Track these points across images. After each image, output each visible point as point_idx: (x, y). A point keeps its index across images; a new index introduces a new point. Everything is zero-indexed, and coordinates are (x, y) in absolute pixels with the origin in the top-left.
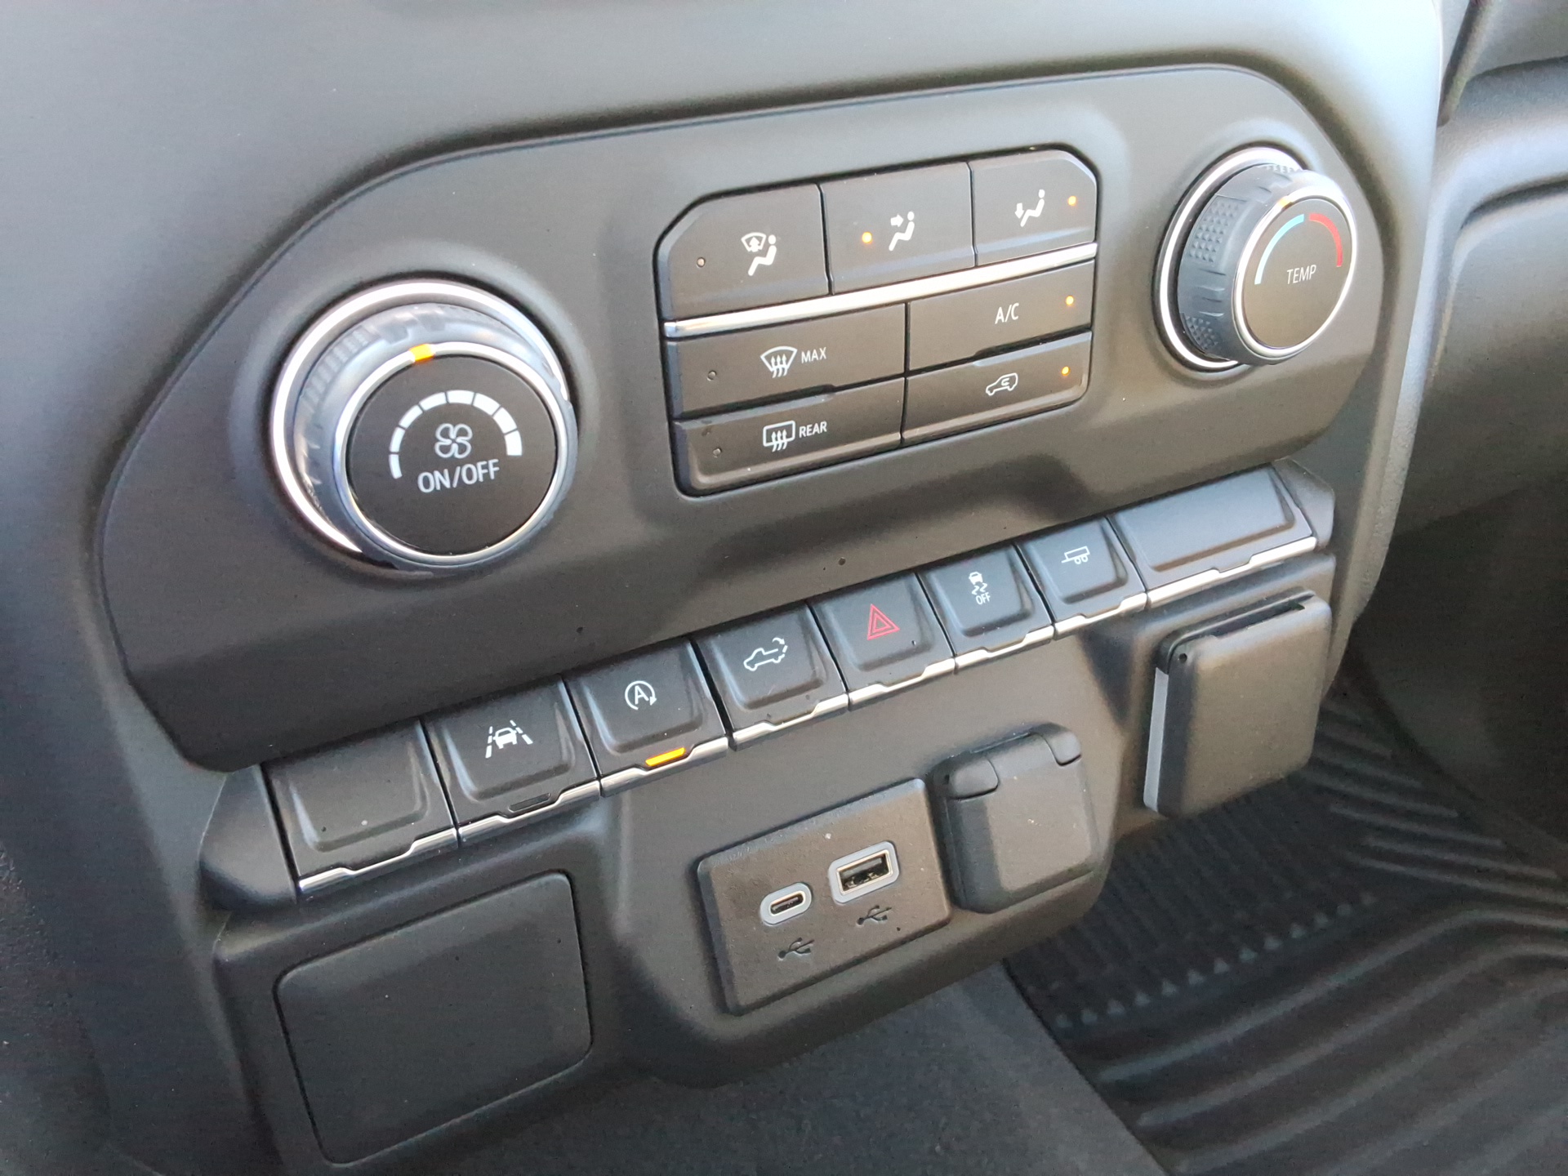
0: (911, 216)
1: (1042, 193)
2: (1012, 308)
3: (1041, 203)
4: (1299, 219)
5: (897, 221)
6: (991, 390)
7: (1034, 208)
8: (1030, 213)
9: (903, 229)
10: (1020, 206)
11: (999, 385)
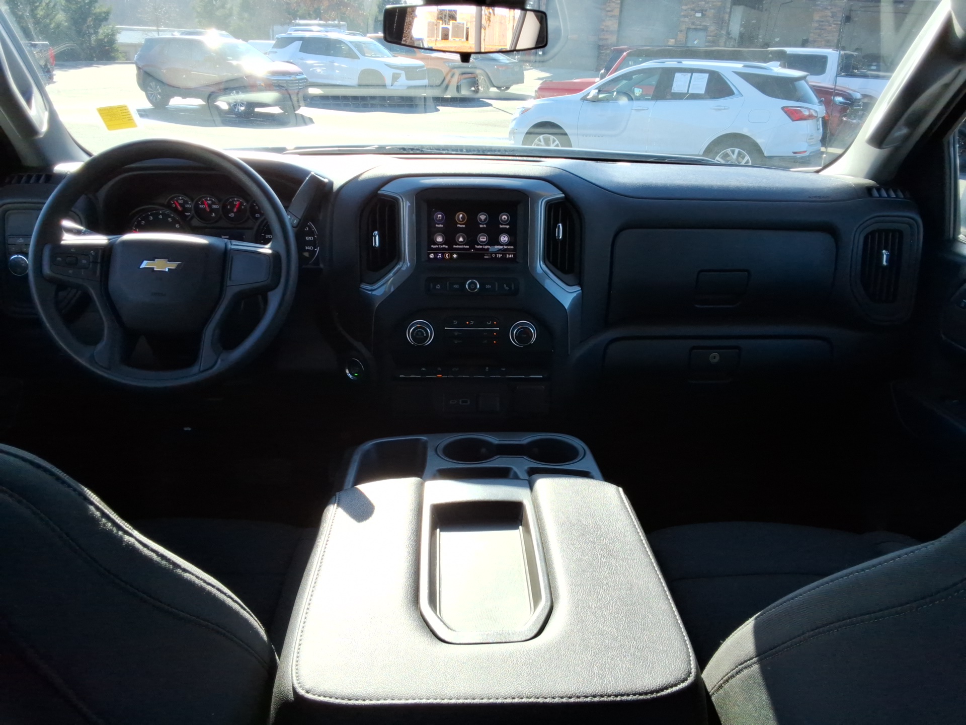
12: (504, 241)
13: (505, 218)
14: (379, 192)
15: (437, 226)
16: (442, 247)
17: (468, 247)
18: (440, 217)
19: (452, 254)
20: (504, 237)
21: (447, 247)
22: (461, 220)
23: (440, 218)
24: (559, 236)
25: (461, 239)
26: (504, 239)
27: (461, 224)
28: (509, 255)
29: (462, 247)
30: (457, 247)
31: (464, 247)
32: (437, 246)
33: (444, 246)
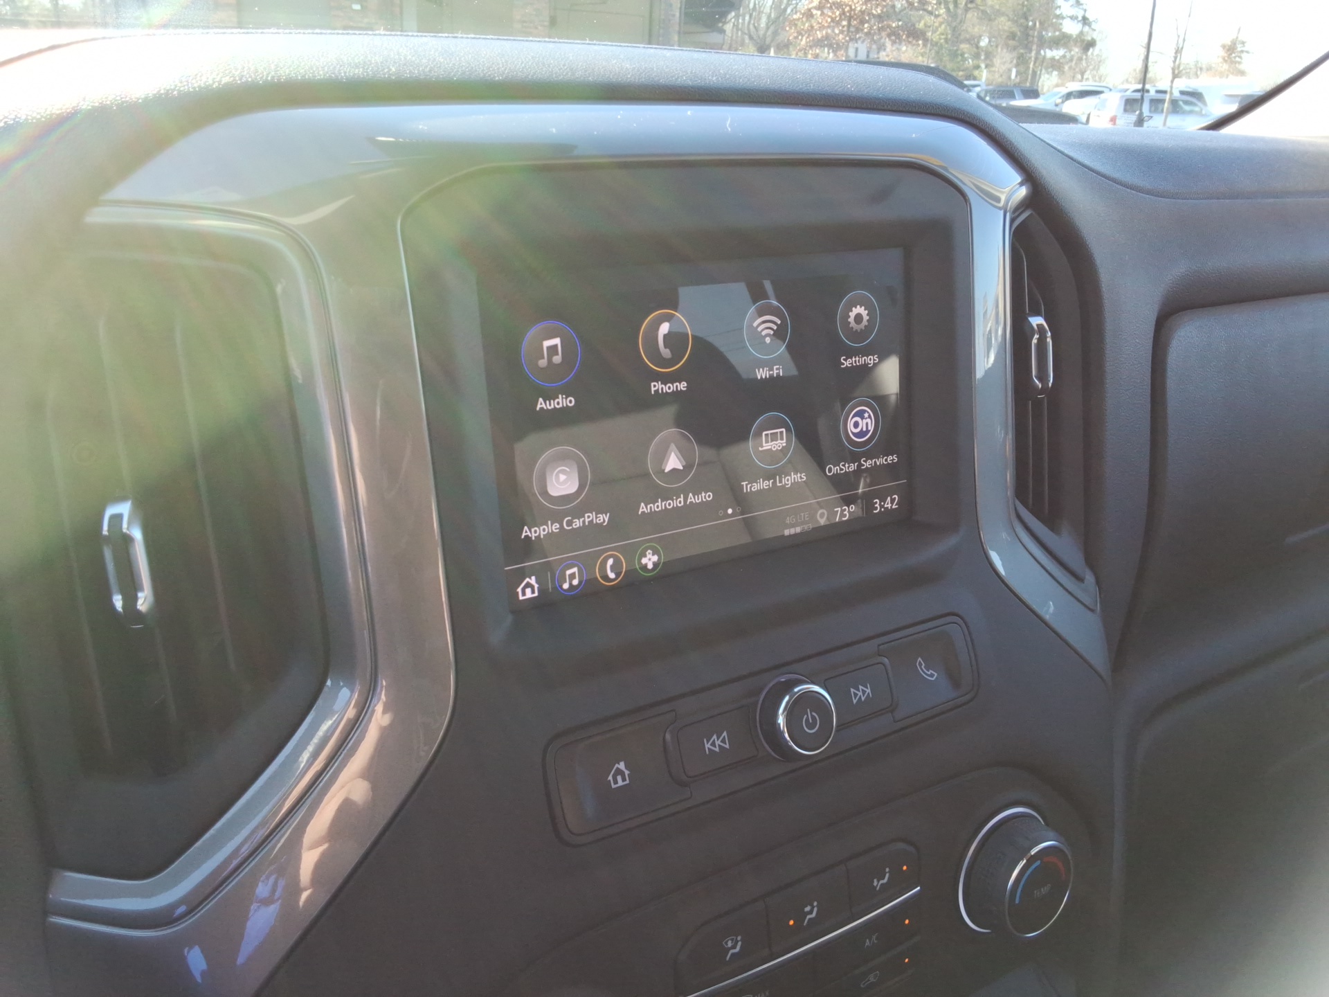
0: (815, 904)
1: (887, 870)
2: (874, 937)
3: (887, 875)
4: (1038, 863)
5: (808, 909)
6: (864, 984)
7: (884, 879)
8: (881, 882)
9: (811, 912)
10: (875, 881)
11: (869, 981)
12: (861, 434)
13: (859, 318)
14: (98, 216)
15: (541, 404)
16: (577, 523)
17: (707, 496)
18: (553, 349)
19: (634, 552)
20: (860, 414)
21: (604, 518)
22: (666, 353)
23: (557, 359)
24: (1042, 376)
25: (673, 462)
26: (862, 424)
27: (666, 379)
28: (883, 500)
29: (679, 502)
30: (659, 506)
31: (691, 498)
32: (555, 527)
33: (589, 517)
